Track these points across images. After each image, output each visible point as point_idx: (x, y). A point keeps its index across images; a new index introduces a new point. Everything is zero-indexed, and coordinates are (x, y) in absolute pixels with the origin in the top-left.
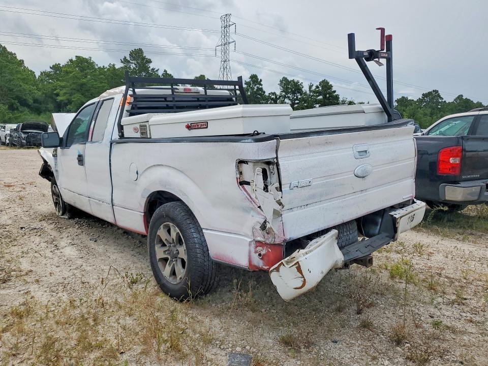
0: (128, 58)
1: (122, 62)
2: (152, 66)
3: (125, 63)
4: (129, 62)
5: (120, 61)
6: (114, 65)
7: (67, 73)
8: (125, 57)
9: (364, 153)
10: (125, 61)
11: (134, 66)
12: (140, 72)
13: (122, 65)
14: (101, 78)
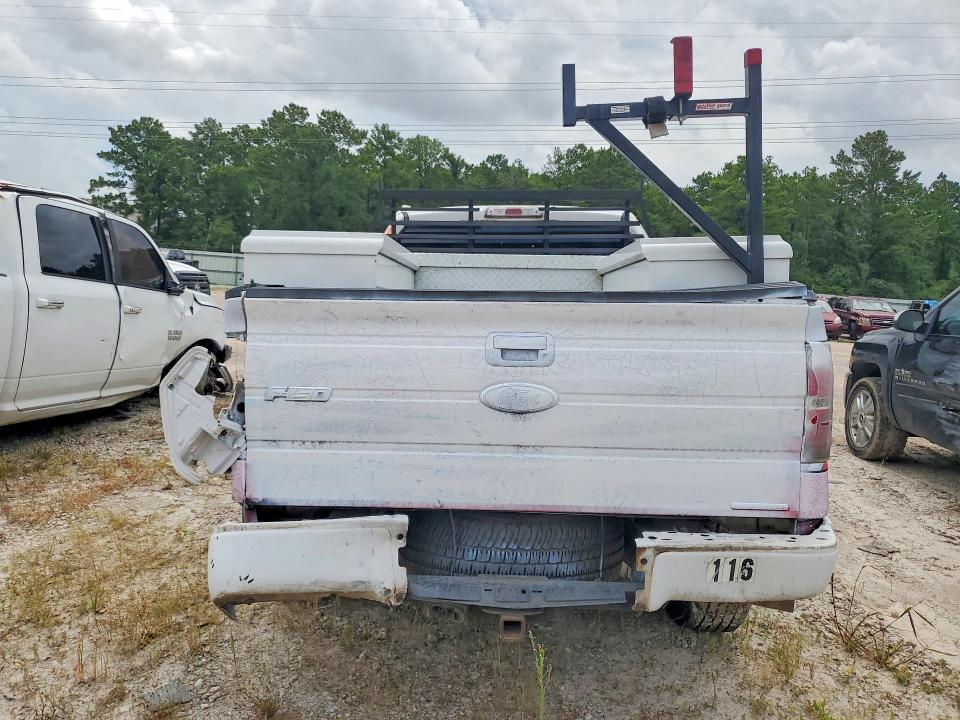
0: (849, 153)
1: (833, 162)
2: (904, 166)
3: (839, 164)
4: (849, 160)
5: (830, 159)
6: (814, 169)
7: (718, 188)
8: (842, 152)
9: (533, 355)
10: (842, 158)
11: (860, 168)
12: (871, 183)
13: (834, 169)
14: (783, 196)
